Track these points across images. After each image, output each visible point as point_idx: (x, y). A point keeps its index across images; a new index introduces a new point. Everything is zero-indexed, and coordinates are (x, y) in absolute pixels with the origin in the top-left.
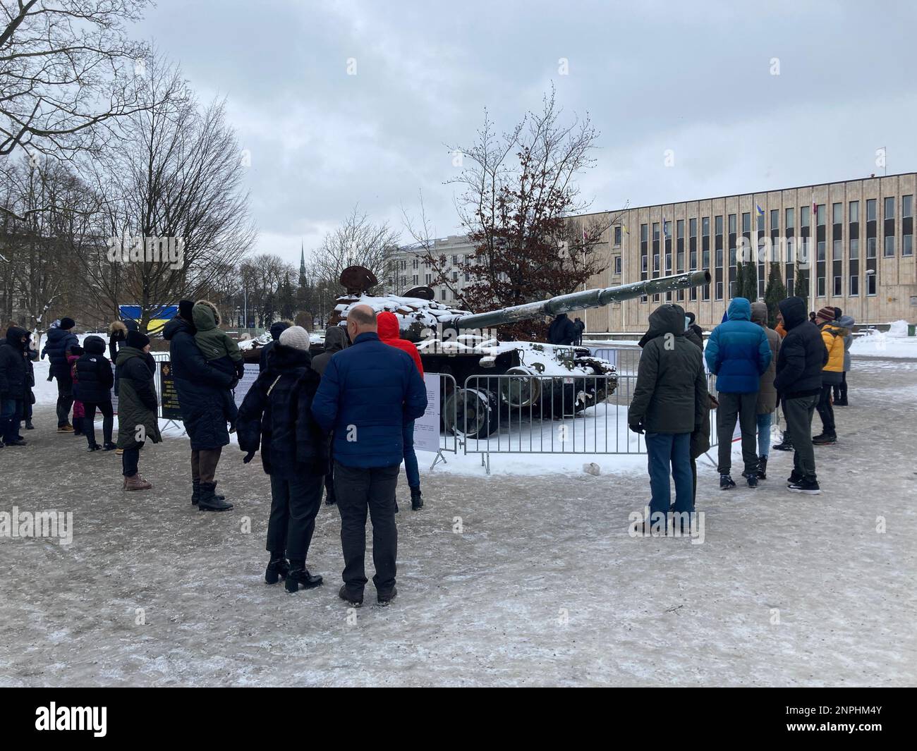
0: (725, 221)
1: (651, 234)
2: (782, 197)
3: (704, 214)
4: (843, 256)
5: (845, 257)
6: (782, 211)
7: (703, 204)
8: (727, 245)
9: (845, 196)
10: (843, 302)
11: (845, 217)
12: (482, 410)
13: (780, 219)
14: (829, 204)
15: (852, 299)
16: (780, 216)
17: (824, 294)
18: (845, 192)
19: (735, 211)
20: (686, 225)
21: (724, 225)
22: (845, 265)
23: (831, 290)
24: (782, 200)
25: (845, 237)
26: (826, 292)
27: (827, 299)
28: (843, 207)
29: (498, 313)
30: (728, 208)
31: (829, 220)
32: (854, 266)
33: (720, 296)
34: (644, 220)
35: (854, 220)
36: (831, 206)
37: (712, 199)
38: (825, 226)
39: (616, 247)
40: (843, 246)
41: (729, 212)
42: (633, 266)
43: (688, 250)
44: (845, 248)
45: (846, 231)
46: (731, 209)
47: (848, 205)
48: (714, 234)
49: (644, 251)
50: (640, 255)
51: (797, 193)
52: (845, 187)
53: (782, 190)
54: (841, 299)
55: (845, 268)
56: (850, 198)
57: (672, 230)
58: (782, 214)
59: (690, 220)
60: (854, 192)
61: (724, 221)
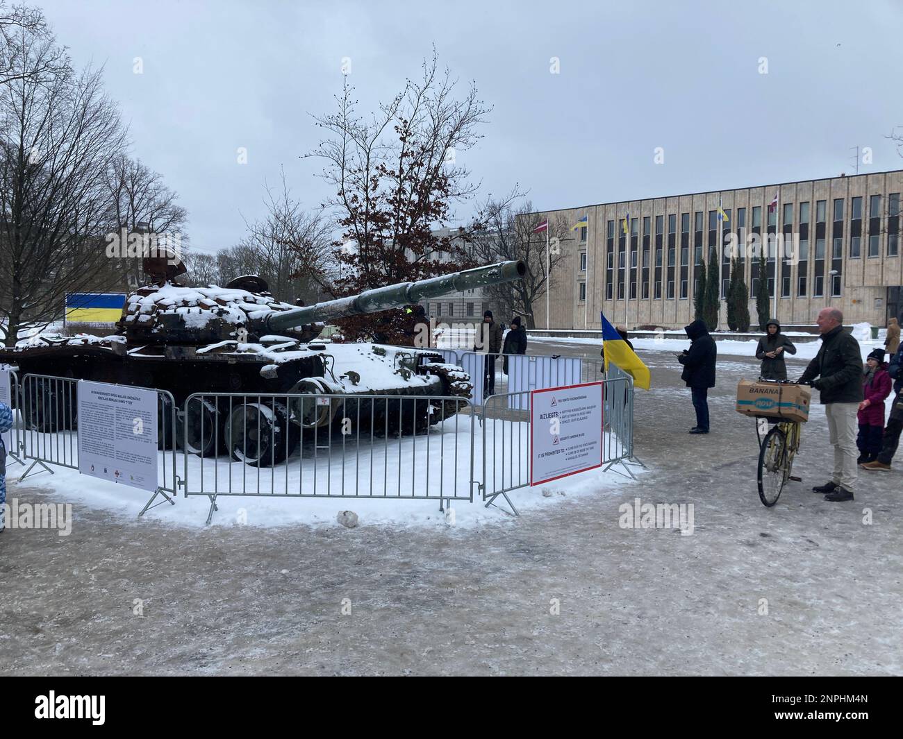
0: (692, 219)
1: (618, 231)
2: (749, 195)
3: (671, 211)
4: (809, 256)
5: (811, 258)
6: (749, 209)
7: (670, 202)
8: (693, 243)
9: (813, 196)
10: (808, 303)
11: (812, 216)
12: (266, 430)
13: (747, 218)
14: (796, 203)
15: (817, 300)
16: (747, 214)
17: (788, 295)
18: (813, 190)
19: (702, 209)
20: (653, 222)
21: (690, 224)
22: (811, 266)
23: (796, 291)
24: (749, 198)
25: (812, 237)
26: (791, 292)
27: (791, 299)
28: (810, 206)
29: (309, 310)
30: (695, 205)
31: (796, 219)
32: (819, 266)
33: (685, 295)
34: (611, 216)
35: (821, 220)
36: (798, 205)
37: (679, 196)
38: (791, 225)
39: (582, 243)
40: (809, 246)
41: (696, 210)
42: (599, 263)
43: (654, 248)
44: (811, 248)
45: (812, 230)
46: (698, 207)
47: (815, 204)
48: (680, 232)
49: (610, 248)
50: (606, 252)
51: (765, 192)
52: (813, 186)
53: (749, 188)
54: (805, 300)
55: (811, 268)
56: (817, 197)
57: (639, 228)
58: (749, 212)
59: (657, 217)
60: (822, 191)
61: (690, 219)
